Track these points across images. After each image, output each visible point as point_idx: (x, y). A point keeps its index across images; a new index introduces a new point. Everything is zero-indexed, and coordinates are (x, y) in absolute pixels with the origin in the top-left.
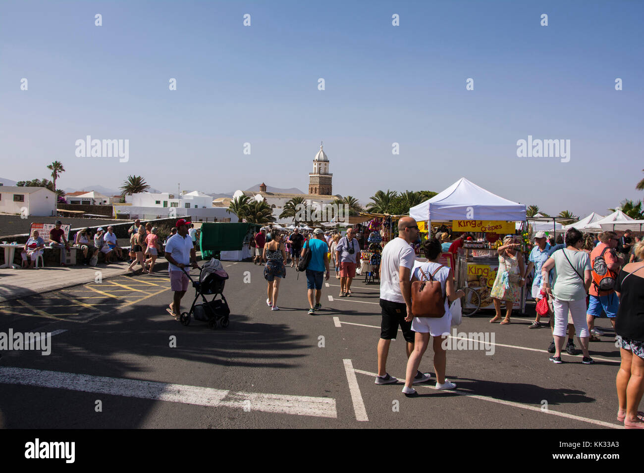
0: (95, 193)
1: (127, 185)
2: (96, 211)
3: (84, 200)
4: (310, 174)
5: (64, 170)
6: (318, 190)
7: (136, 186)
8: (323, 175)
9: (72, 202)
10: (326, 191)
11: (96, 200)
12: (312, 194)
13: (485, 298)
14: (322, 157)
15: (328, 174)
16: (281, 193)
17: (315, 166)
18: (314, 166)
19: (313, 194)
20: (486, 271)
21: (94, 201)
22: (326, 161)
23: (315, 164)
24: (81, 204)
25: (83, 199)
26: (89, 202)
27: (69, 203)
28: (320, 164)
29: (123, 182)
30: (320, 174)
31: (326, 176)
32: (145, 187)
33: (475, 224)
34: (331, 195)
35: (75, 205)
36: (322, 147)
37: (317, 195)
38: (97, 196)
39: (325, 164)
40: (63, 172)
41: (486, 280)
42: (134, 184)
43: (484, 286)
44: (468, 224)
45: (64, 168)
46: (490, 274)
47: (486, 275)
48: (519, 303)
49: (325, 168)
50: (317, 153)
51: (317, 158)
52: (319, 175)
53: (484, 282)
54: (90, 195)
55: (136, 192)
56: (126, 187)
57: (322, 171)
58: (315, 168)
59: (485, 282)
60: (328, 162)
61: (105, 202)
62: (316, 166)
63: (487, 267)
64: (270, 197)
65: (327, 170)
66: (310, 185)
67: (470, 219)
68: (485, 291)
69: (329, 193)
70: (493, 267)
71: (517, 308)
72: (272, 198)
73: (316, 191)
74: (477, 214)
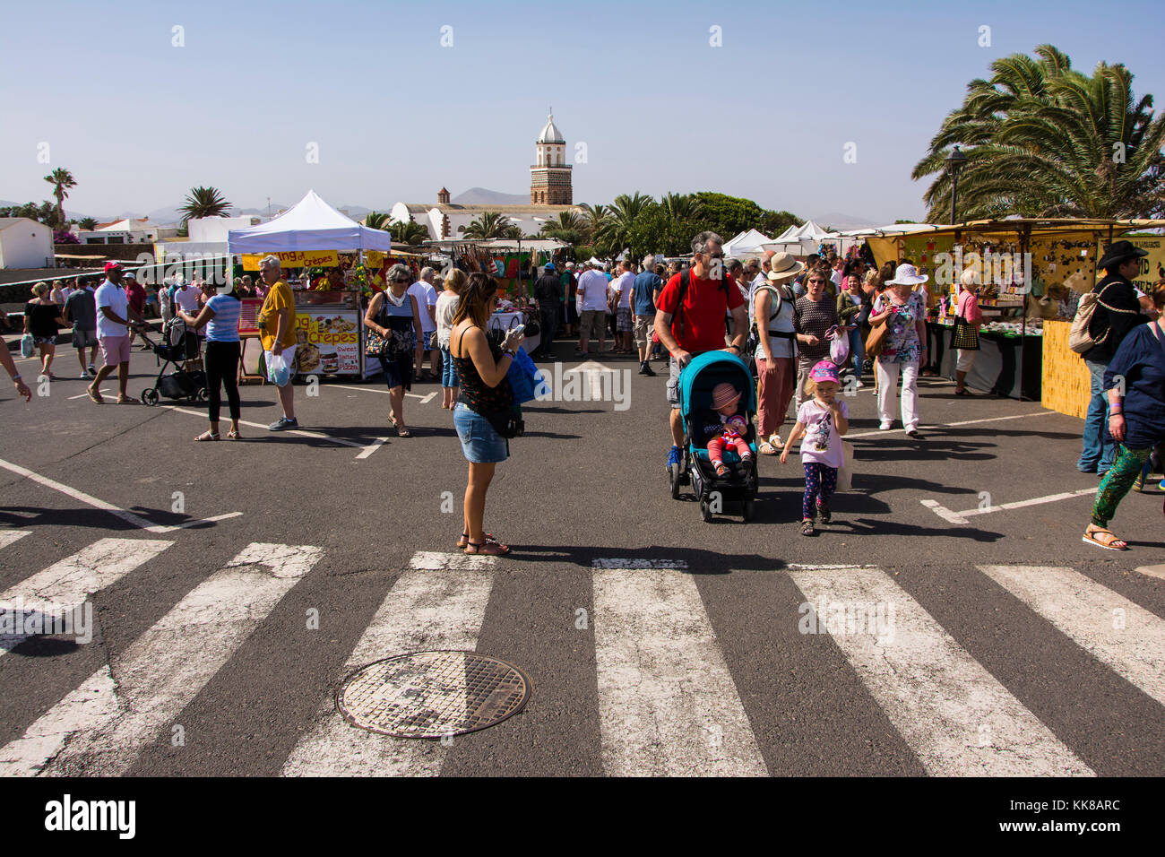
0: (132, 222)
1: (190, 204)
2: (127, 254)
3: (112, 236)
4: (532, 167)
5: (75, 183)
6: (546, 197)
7: (206, 204)
8: (554, 169)
9: (90, 240)
10: (561, 198)
11: (133, 235)
12: (536, 204)
13: (307, 359)
14: (552, 137)
15: (564, 167)
16: (475, 204)
17: (540, 153)
18: (538, 153)
19: (539, 204)
20: (305, 322)
21: (130, 237)
22: (560, 143)
23: (540, 149)
24: (106, 243)
25: (109, 233)
26: (122, 238)
27: (85, 243)
28: (549, 149)
29: (184, 199)
30: (549, 166)
31: (559, 169)
32: (223, 205)
33: (295, 256)
34: (571, 204)
35: (95, 245)
36: (552, 117)
37: (545, 204)
38: (136, 228)
39: (559, 149)
40: (73, 186)
41: (306, 334)
42: (202, 201)
43: (304, 343)
44: (285, 256)
45: (74, 180)
46: (311, 326)
47: (305, 327)
48: (357, 365)
49: (558, 157)
50: (542, 128)
51: (542, 137)
52: (546, 169)
53: (303, 337)
54: (124, 227)
55: (206, 215)
56: (189, 208)
57: (554, 162)
58: (540, 156)
59: (306, 337)
60: (564, 143)
61: (150, 236)
62: (542, 153)
63: (306, 316)
64: (454, 213)
65: (561, 160)
66: (532, 187)
67: (288, 251)
68: (306, 350)
69: (567, 200)
70: (314, 317)
71: (355, 372)
72: (460, 213)
73: (543, 197)
74: (294, 242)
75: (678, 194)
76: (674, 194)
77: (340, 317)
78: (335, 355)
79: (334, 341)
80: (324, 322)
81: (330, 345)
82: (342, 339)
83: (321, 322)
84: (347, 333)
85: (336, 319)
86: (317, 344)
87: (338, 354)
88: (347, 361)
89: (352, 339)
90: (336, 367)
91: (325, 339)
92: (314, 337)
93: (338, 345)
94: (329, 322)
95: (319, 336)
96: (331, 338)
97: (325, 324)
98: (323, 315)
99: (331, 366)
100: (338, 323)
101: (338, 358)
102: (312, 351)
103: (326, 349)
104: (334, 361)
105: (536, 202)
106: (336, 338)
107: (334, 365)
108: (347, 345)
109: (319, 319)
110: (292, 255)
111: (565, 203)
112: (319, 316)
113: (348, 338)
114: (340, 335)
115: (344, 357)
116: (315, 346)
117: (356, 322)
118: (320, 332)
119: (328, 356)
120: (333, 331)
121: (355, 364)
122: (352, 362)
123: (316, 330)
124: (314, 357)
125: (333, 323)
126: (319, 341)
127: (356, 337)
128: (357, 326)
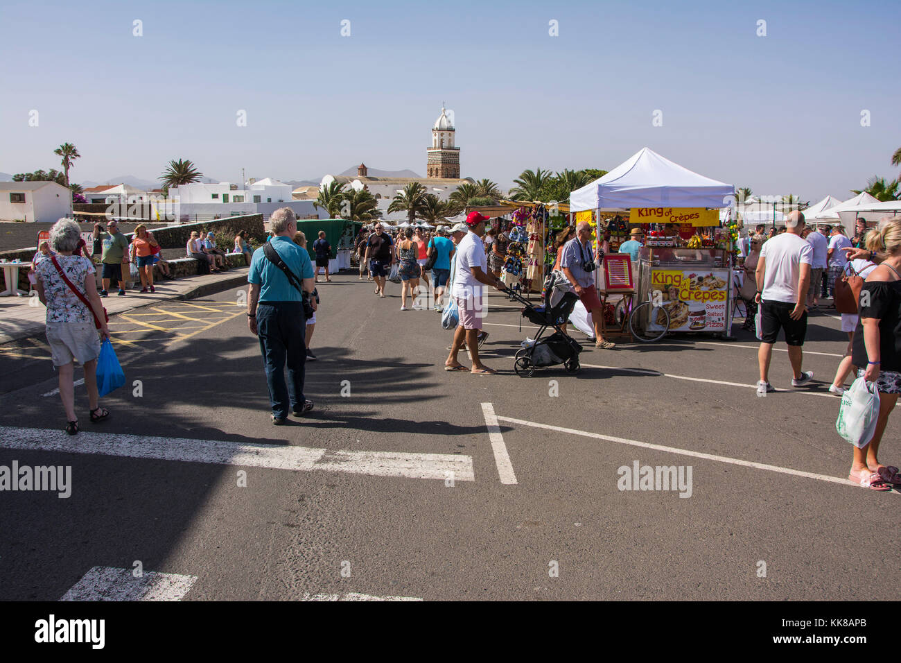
0: (126, 187)
1: (169, 173)
3: (110, 197)
4: (428, 149)
5: (78, 156)
6: (440, 172)
7: (182, 175)
8: (446, 151)
9: (94, 201)
10: (452, 173)
11: (128, 197)
12: (432, 178)
13: (676, 316)
14: (445, 125)
15: (453, 149)
16: (387, 177)
17: (435, 138)
18: (434, 138)
19: (434, 177)
20: (677, 279)
22: (451, 130)
23: (435, 135)
24: (106, 203)
25: (108, 195)
26: (118, 200)
27: (90, 202)
28: (442, 135)
29: (164, 170)
30: (442, 149)
31: (450, 151)
32: (195, 175)
33: (662, 212)
34: (458, 177)
35: (98, 204)
36: (445, 110)
37: (439, 178)
38: (129, 192)
39: (450, 135)
41: (677, 291)
42: (179, 172)
43: (675, 300)
44: (653, 212)
45: (78, 153)
46: (682, 283)
47: (677, 284)
48: (723, 322)
49: (450, 141)
50: (437, 118)
51: (437, 126)
52: (440, 150)
53: (674, 294)
54: (119, 190)
55: (183, 183)
56: (169, 176)
57: (445, 145)
58: (435, 141)
59: (677, 294)
60: (454, 131)
62: (437, 138)
63: (679, 273)
64: (373, 184)
65: (452, 143)
66: (428, 165)
67: (656, 206)
68: (676, 307)
69: (456, 175)
70: (687, 274)
71: (720, 329)
72: (375, 184)
73: (437, 172)
74: (665, 198)
75: (573, 171)
76: (570, 170)
77: (711, 275)
78: (704, 312)
79: (704, 298)
80: (695, 279)
81: (700, 302)
82: (712, 296)
83: (693, 279)
84: (717, 290)
85: (708, 277)
86: (687, 301)
87: (707, 311)
88: (715, 318)
89: (721, 297)
90: (704, 324)
91: (695, 296)
92: (685, 294)
93: (707, 302)
94: (700, 279)
95: (690, 293)
96: (701, 295)
97: (697, 281)
98: (695, 273)
99: (698, 323)
100: (709, 281)
101: (706, 315)
102: (682, 308)
103: (694, 306)
104: (702, 319)
105: (431, 176)
106: (706, 296)
107: (701, 322)
108: (716, 303)
109: (691, 276)
110: (660, 211)
111: (454, 177)
112: (691, 273)
113: (718, 295)
114: (711, 292)
115: (712, 315)
116: (685, 304)
117: (726, 280)
118: (691, 289)
119: (696, 314)
120: (704, 289)
121: (721, 321)
122: (719, 320)
123: (688, 287)
124: (683, 314)
125: (704, 281)
126: (689, 299)
127: (725, 295)
128: (726, 285)
